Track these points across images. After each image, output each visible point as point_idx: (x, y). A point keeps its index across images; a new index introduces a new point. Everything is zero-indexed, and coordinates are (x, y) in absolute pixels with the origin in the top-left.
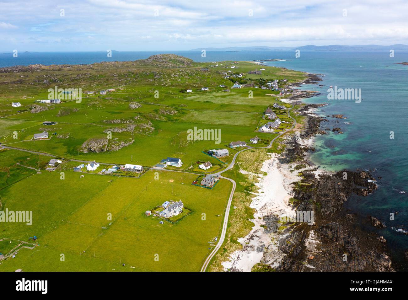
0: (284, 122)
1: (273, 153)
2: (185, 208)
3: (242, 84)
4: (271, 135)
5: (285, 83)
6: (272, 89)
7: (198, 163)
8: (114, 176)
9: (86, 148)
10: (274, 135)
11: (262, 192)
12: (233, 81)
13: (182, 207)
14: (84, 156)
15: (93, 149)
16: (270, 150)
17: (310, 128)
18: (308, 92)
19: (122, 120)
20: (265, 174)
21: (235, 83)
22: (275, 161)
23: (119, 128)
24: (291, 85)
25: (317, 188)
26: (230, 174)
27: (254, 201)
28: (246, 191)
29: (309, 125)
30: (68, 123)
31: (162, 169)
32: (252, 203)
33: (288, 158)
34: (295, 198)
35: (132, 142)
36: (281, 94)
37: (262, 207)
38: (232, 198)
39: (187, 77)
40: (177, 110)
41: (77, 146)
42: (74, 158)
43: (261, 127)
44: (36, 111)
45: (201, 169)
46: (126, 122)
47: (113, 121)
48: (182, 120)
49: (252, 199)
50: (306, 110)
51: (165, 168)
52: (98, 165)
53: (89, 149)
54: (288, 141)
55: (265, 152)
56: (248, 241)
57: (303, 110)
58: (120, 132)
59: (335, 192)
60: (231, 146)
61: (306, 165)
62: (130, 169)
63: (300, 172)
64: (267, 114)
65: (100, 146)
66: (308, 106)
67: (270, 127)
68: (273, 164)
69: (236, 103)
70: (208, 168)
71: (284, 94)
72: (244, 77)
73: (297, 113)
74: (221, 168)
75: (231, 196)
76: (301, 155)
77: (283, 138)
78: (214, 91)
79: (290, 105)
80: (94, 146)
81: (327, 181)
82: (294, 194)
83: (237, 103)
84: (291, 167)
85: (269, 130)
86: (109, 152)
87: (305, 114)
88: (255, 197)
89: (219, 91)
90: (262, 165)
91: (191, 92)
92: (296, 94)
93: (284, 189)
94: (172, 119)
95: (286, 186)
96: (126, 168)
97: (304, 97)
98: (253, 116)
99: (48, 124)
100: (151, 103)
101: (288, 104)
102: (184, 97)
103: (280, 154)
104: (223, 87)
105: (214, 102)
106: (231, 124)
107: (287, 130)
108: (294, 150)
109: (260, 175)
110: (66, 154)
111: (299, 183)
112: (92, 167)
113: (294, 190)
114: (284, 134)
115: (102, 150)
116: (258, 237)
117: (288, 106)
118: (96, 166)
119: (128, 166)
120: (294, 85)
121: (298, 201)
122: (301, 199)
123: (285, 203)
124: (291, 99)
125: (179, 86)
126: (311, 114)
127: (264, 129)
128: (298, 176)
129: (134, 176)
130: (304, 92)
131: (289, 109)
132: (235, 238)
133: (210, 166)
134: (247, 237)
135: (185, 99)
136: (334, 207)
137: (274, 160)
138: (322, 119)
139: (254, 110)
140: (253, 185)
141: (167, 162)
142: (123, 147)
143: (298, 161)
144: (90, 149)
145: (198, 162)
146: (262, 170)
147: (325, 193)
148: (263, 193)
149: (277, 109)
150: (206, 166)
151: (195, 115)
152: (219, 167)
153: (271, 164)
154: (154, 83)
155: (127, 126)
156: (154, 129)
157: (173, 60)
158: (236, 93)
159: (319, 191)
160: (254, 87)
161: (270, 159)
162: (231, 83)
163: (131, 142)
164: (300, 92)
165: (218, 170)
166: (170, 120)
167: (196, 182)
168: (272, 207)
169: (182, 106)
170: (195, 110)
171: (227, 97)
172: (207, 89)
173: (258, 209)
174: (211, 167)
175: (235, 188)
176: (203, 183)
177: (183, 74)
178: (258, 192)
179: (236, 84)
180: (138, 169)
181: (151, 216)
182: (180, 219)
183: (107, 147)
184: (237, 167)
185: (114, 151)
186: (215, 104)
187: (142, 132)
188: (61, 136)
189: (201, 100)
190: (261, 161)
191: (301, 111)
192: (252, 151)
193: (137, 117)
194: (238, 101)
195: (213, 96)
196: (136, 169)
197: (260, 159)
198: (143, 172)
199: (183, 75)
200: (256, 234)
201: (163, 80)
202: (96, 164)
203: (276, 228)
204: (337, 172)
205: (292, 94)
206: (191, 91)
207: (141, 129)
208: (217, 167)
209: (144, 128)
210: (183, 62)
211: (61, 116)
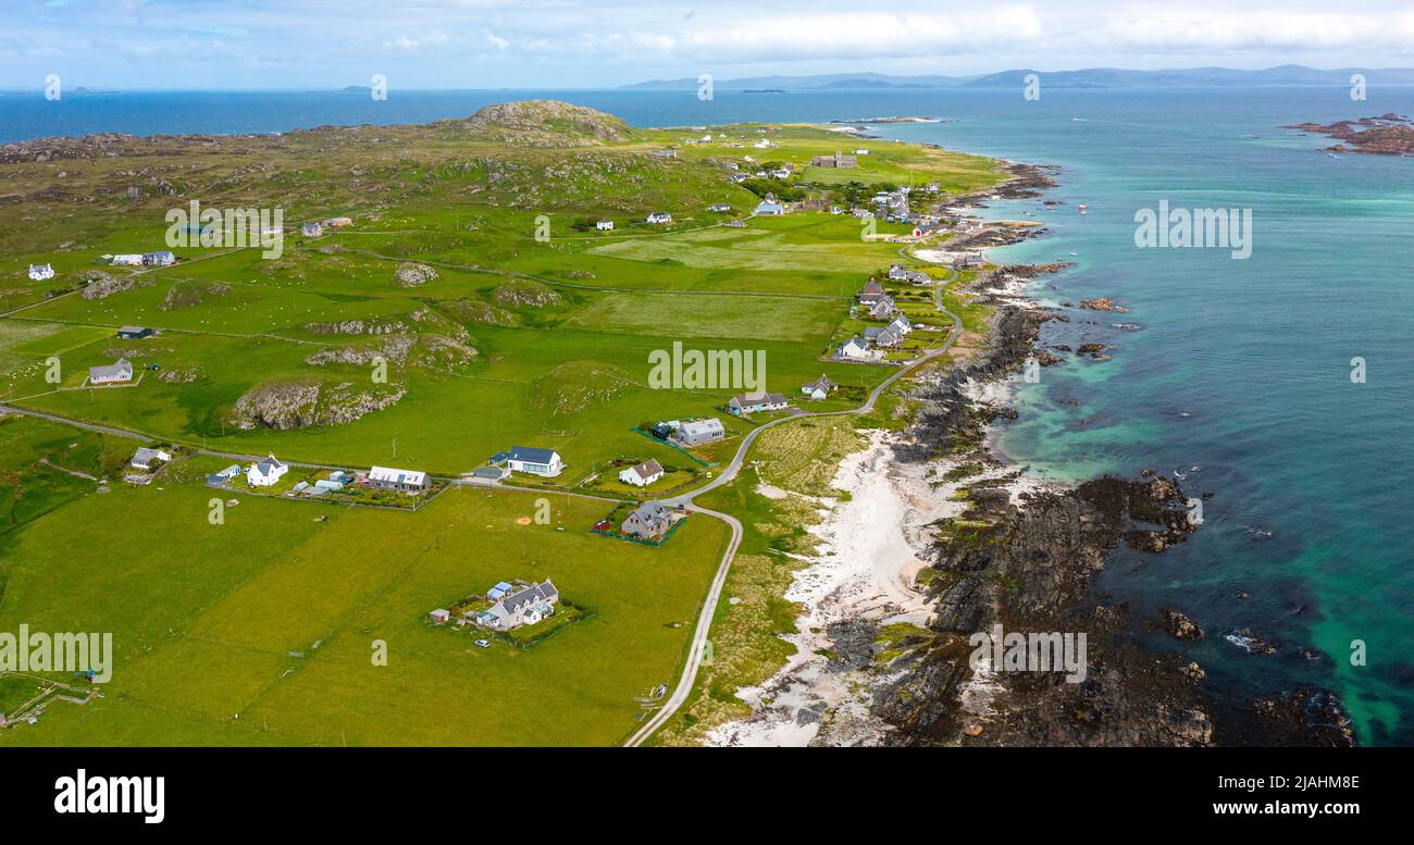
0: (921, 326)
1: (878, 430)
2: (565, 603)
3: (787, 201)
4: (876, 370)
5: (932, 197)
6: (890, 219)
7: (619, 464)
8: (334, 503)
9: (246, 413)
10: (881, 370)
11: (829, 554)
12: (758, 191)
13: (554, 598)
14: (241, 441)
15: (268, 419)
16: (867, 420)
17: (1005, 343)
18: (1006, 226)
19: (367, 323)
20: (845, 497)
21: (763, 197)
22: (883, 454)
23: (357, 351)
24: (953, 201)
25: (1013, 535)
26: (725, 499)
27: (802, 581)
28: (776, 552)
29: (1004, 334)
30: (195, 332)
31: (495, 482)
32: (792, 585)
33: (925, 445)
34: (936, 567)
35: (400, 395)
36: (918, 233)
37: (827, 599)
38: (726, 572)
39: (599, 178)
40: (557, 291)
41: (218, 409)
42: (210, 447)
43: (841, 345)
44: (98, 293)
45: (626, 483)
46: (383, 328)
47: (339, 327)
48: (574, 323)
49: (795, 574)
50: (996, 287)
51: (504, 482)
52: (284, 469)
53: (256, 417)
54: (931, 391)
55: (849, 427)
56: (773, 695)
57: (987, 285)
58: (360, 361)
59: (1068, 544)
60: (734, 409)
61: (985, 465)
62: (388, 482)
63: (963, 489)
64: (867, 302)
65: (292, 407)
66: (1003, 273)
67: (874, 345)
68: (873, 465)
69: (761, 266)
70: (650, 480)
71: (927, 234)
72: (798, 176)
73: (968, 296)
74: (696, 479)
75: (725, 566)
76: (969, 432)
77: (914, 380)
78: (690, 226)
79: (944, 272)
80: (274, 408)
81: (1046, 511)
82: (935, 557)
83: (767, 264)
84: (933, 472)
85: (869, 353)
86: (320, 426)
87: (992, 299)
88: (803, 568)
89: (708, 224)
90: (837, 470)
91: (611, 228)
92: (967, 232)
93: (905, 543)
94: (537, 319)
95: (913, 532)
96: (374, 480)
97: (995, 241)
98: (817, 309)
99: (132, 335)
100: (471, 265)
101: (940, 265)
102: (585, 247)
103: (899, 433)
104: (722, 213)
105: (687, 261)
106: (742, 336)
107: (929, 352)
108: (947, 417)
109: (829, 502)
110: (184, 434)
111: (957, 522)
112: (266, 474)
113: (936, 542)
114: (919, 367)
115: (298, 421)
116: (805, 683)
117: (939, 272)
118: (276, 473)
119: (378, 473)
120: (962, 202)
121: (948, 578)
122: (958, 569)
123: (905, 582)
124: (951, 249)
125: (571, 207)
126: (1013, 297)
127: (853, 351)
128: (955, 500)
129: (399, 506)
130: (995, 224)
131: (942, 282)
132: (726, 688)
133: (657, 475)
134: (769, 683)
135: (589, 251)
136: (1062, 588)
137: (880, 453)
138: (1046, 314)
139: (822, 289)
140: (801, 532)
141: (510, 461)
142: (366, 411)
143: (959, 452)
144: (259, 418)
145: (619, 461)
146: (836, 484)
147: (1035, 549)
148: (833, 554)
149: (900, 283)
150: (643, 475)
151: (619, 308)
152: (689, 477)
153: (869, 464)
154: (486, 198)
155: (383, 344)
156: (475, 352)
157: (558, 120)
158: (766, 232)
159: (1019, 545)
160: (826, 210)
161: (866, 450)
162: (752, 196)
163: (393, 397)
164: (981, 226)
165: (683, 486)
166: (530, 321)
167: (606, 526)
168: (860, 596)
169: (576, 278)
170: (620, 289)
171: (735, 246)
172: (667, 219)
173: (812, 604)
174: (660, 478)
175: (738, 543)
176: (628, 527)
177: (585, 168)
178: (816, 554)
179: (769, 201)
180: (412, 482)
181: (449, 624)
182: (545, 636)
183: (316, 410)
184: (748, 477)
185: (337, 427)
186: (690, 268)
187: (433, 364)
188: (171, 375)
189: (642, 257)
190: (834, 455)
191: (980, 288)
192: (802, 425)
193: (418, 314)
194: (772, 257)
195: (687, 242)
196: (405, 481)
197: (832, 448)
198: (431, 494)
199: (586, 172)
200: (799, 675)
201: (516, 189)
202: (277, 466)
203: (869, 657)
204: (1080, 483)
205: (953, 234)
206: (609, 225)
207: (430, 352)
208: (680, 477)
209: (441, 349)
210: (592, 127)
211: (174, 309)
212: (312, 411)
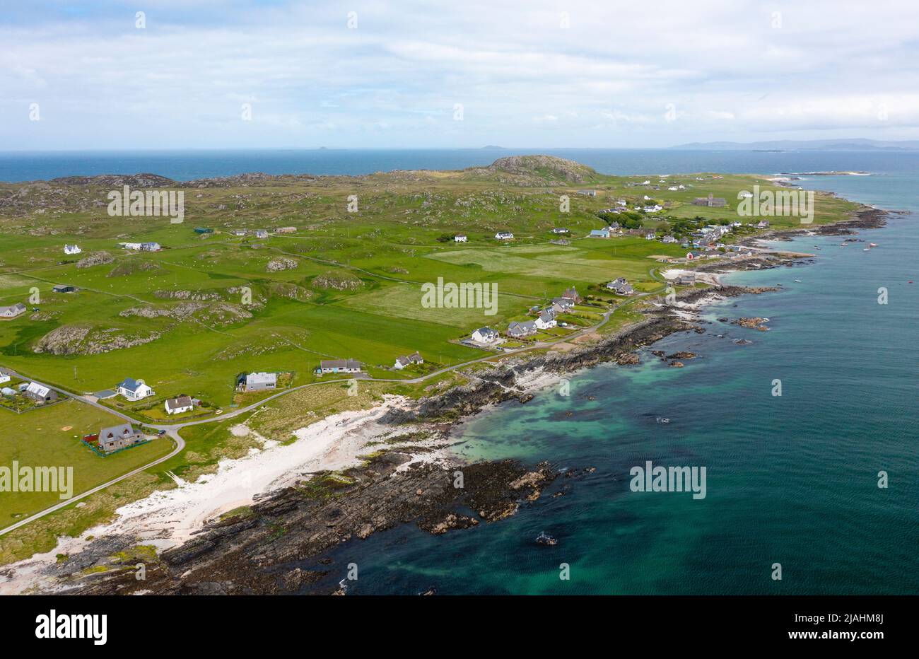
0: (565, 324)
1: (401, 397)
4: (476, 353)
10: (480, 353)
15: (50, 347)
16: (405, 388)
19: (193, 292)
20: (289, 442)
22: (374, 415)
23: (153, 308)
27: (150, 499)
28: (171, 474)
32: (139, 500)
33: (416, 413)
35: (150, 340)
36: (690, 257)
38: (115, 482)
41: (35, 337)
44: (84, 264)
46: (201, 297)
47: (174, 294)
53: (45, 346)
55: (381, 391)
57: (680, 299)
58: (151, 316)
60: (319, 369)
61: (435, 435)
62: (33, 393)
65: (65, 341)
70: (178, 410)
74: (206, 414)
76: (469, 408)
77: (493, 363)
78: (527, 242)
79: (658, 286)
80: (56, 340)
86: (77, 355)
87: (665, 310)
88: (169, 489)
89: (541, 242)
90: (317, 422)
92: (733, 258)
94: (328, 297)
96: (28, 391)
99: (59, 290)
102: (430, 252)
103: (413, 400)
105: (487, 266)
107: (539, 345)
109: (271, 443)
111: (332, 475)
115: (66, 350)
119: (31, 387)
120: (775, 236)
124: (704, 269)
131: (643, 294)
133: (185, 408)
135: (428, 256)
140: (212, 462)
141: (121, 388)
142: (117, 347)
144: (47, 346)
146: (298, 432)
153: (350, 421)
155: (178, 306)
156: (249, 316)
157: (544, 168)
158: (577, 249)
160: (643, 236)
161: (366, 410)
162: (601, 224)
163: (142, 340)
164: (750, 254)
166: (322, 299)
167: (93, 439)
169: (395, 273)
171: (539, 258)
172: (509, 237)
174: (188, 411)
177: (485, 200)
178: (193, 481)
180: (41, 394)
183: (80, 344)
185: (87, 356)
186: (482, 271)
190: (332, 410)
193: (234, 289)
195: (507, 253)
197: (339, 405)
199: (484, 203)
205: (719, 259)
206: (464, 239)
207: (209, 314)
209: (218, 312)
210: (565, 174)
211: (112, 277)
212: (77, 344)
